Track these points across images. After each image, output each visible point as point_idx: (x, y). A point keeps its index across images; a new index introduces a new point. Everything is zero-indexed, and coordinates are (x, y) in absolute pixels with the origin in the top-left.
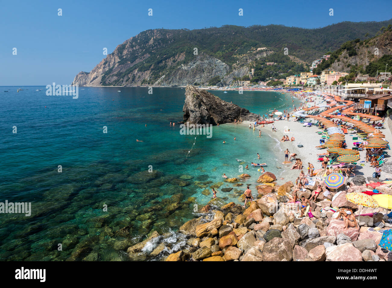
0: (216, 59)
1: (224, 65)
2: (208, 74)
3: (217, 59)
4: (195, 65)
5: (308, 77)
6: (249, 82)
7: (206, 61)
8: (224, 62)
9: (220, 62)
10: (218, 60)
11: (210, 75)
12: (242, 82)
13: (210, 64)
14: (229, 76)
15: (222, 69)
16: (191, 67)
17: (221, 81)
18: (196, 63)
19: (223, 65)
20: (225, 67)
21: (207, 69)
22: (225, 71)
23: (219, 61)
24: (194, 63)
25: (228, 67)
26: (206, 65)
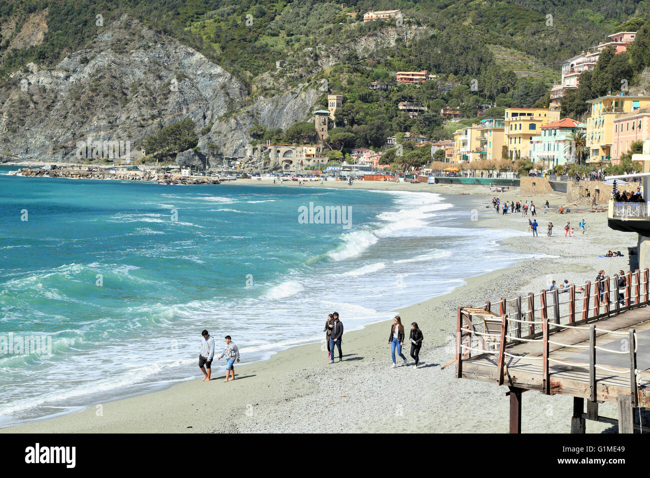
0: (182, 49)
1: (219, 75)
2: (147, 112)
3: (190, 50)
4: (88, 69)
5: (538, 130)
6: (312, 150)
7: (139, 56)
8: (218, 61)
9: (200, 64)
10: (192, 54)
11: (153, 117)
12: (283, 149)
13: (156, 68)
14: (233, 121)
15: (208, 93)
16: (71, 79)
17: (199, 145)
18: (93, 62)
19: (212, 77)
20: (223, 87)
21: (141, 90)
22: (221, 101)
23: (198, 56)
24: (85, 61)
25: (236, 85)
26: (139, 74)
